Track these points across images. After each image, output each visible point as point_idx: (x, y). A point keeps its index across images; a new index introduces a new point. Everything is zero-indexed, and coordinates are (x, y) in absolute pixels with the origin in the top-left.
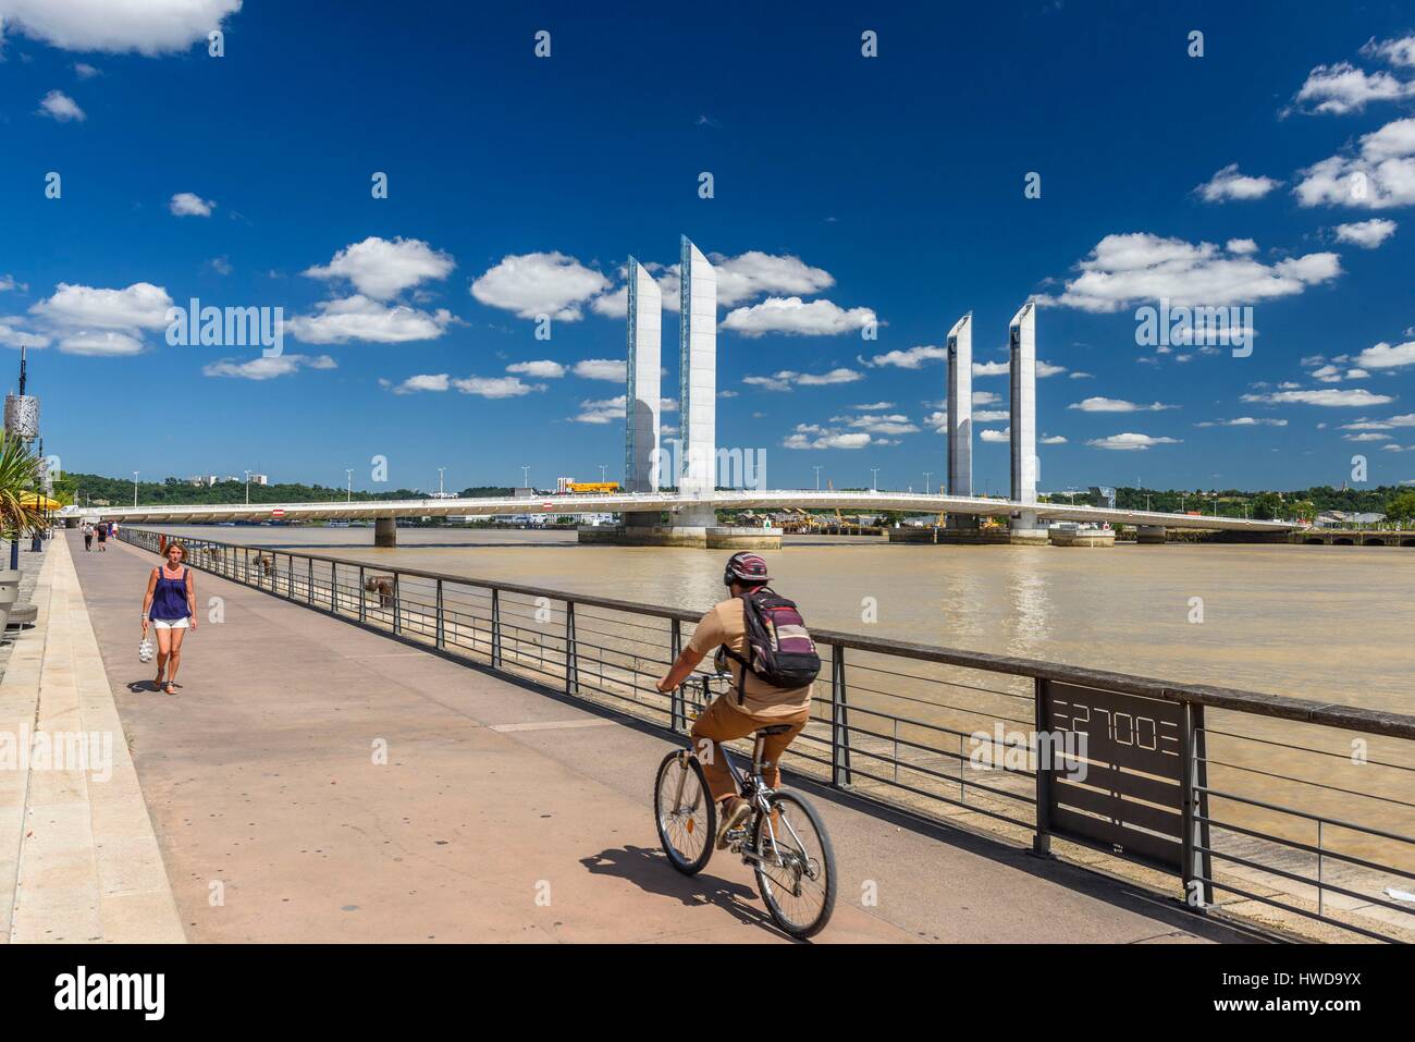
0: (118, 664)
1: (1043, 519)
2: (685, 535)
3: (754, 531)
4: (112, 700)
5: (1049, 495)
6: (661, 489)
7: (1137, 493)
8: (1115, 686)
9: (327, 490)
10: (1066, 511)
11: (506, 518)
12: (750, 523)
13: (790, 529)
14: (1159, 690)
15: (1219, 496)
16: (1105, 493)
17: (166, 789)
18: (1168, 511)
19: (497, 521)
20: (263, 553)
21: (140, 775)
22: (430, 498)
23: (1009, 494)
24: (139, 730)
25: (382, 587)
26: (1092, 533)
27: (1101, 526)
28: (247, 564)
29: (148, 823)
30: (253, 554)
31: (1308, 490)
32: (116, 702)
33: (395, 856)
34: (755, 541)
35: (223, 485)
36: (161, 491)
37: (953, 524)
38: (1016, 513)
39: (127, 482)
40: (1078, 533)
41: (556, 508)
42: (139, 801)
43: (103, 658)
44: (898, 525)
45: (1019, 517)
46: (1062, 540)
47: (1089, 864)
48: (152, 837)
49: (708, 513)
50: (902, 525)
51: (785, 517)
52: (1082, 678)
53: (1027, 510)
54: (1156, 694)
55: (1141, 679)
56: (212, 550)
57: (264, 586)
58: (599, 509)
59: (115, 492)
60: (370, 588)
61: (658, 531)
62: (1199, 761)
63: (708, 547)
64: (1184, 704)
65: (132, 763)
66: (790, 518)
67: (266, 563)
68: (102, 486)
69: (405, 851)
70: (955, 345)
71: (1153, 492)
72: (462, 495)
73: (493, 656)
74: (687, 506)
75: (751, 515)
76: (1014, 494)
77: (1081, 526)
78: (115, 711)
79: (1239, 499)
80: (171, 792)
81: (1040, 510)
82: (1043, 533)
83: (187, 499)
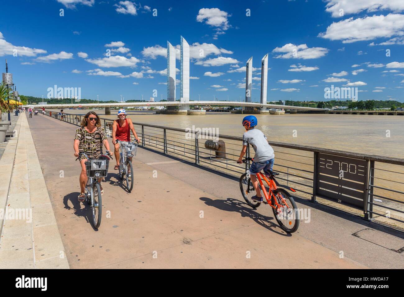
0: (39, 146)
1: (268, 108)
2: (182, 112)
3: (199, 111)
4: (37, 157)
5: (269, 102)
6: (176, 101)
7: (290, 102)
8: (346, 155)
9: (92, 100)
10: (273, 106)
11: (138, 107)
12: (197, 109)
13: (208, 110)
14: (362, 157)
15: (309, 102)
16: (283, 102)
17: (54, 185)
18: (297, 106)
19: (135, 108)
20: (77, 116)
21: (46, 181)
22: (118, 102)
23: (260, 102)
24: (45, 166)
25: (110, 125)
26: (280, 111)
27: (281, 109)
28: (73, 119)
29: (48, 198)
30: (75, 116)
31: (330, 101)
32: (38, 157)
33: (126, 207)
34: (199, 113)
35: (65, 99)
36: (50, 101)
37: (247, 109)
38: (262, 106)
39: (40, 98)
40: (276, 111)
41: (150, 105)
42: (45, 190)
43: (35, 145)
44: (233, 109)
45: (262, 107)
46: (272, 113)
47: (328, 204)
48: (50, 203)
49: (188, 106)
50: (234, 109)
51: (206, 107)
52: (334, 153)
53: (264, 106)
54: (361, 158)
55: (353, 153)
56: (64, 115)
57: (78, 125)
58: (161, 105)
59: (38, 101)
60: (107, 125)
61: (175, 111)
62: (371, 177)
63: (188, 115)
64: (368, 161)
65: (43, 177)
66: (207, 108)
67: (78, 118)
68: (34, 99)
69: (129, 205)
70: (248, 65)
71: (294, 101)
72: (126, 102)
73: (142, 143)
74: (183, 105)
75: (198, 107)
76: (261, 102)
77: (277, 110)
78: (38, 160)
79: (314, 103)
80: (56, 186)
81: (267, 106)
82: (268, 111)
83: (57, 103)
